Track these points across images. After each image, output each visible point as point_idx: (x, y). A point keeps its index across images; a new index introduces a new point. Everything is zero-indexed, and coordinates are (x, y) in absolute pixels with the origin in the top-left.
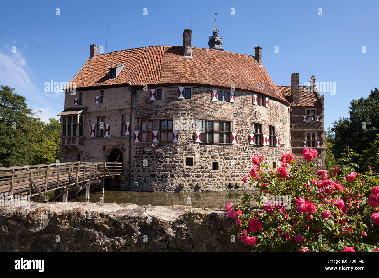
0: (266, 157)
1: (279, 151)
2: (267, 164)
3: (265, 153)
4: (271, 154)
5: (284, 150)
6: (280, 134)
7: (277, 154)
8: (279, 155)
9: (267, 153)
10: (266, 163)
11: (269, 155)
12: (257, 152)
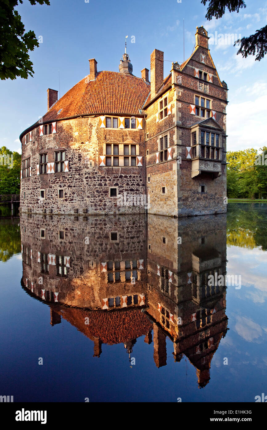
0: (51, 185)
1: (70, 176)
2: (52, 192)
3: (49, 181)
4: (57, 181)
5: (79, 175)
6: (75, 157)
7: (65, 180)
8: (70, 181)
9: (52, 181)
10: (50, 191)
11: (54, 183)
12: (42, 181)
